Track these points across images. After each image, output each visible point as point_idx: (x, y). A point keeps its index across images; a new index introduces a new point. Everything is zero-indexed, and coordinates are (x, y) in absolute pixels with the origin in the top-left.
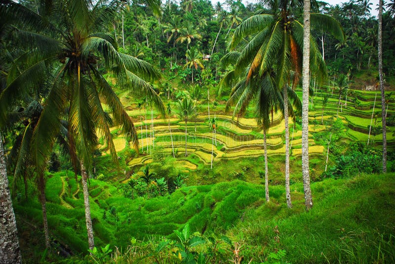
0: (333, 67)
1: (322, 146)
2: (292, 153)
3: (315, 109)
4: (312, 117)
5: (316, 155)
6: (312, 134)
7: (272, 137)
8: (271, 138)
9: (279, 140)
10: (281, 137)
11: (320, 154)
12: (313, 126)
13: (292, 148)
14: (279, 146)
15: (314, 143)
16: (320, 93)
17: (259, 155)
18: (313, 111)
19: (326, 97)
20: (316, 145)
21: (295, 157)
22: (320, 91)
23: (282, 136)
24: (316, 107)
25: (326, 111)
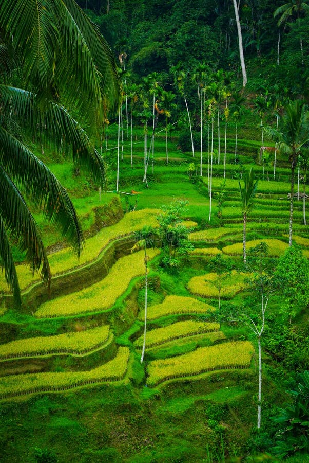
0: (273, 81)
1: (248, 344)
2: (147, 375)
3: (222, 221)
4: (213, 245)
5: (227, 376)
6: (213, 304)
7: (77, 326)
8: (74, 330)
9: (102, 335)
10: (107, 322)
11: (243, 371)
12: (212, 276)
13: (149, 358)
14: (103, 356)
15: (222, 335)
16: (237, 167)
17: (31, 395)
18: (215, 226)
19: (251, 179)
20: (226, 340)
21: (157, 390)
22: (237, 160)
23: (112, 320)
24: (226, 212)
25: (257, 225)
